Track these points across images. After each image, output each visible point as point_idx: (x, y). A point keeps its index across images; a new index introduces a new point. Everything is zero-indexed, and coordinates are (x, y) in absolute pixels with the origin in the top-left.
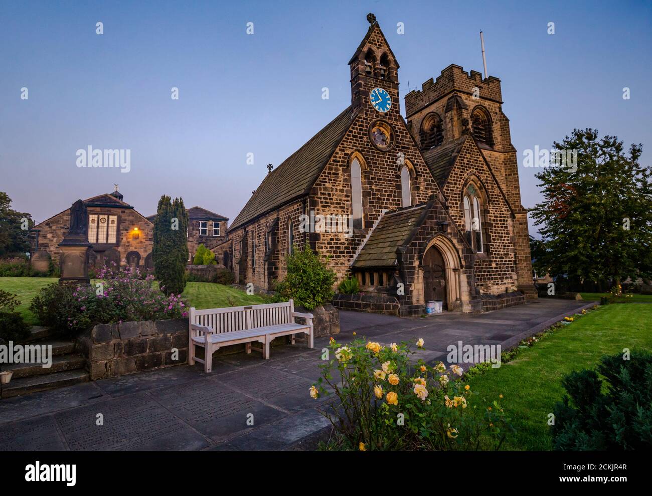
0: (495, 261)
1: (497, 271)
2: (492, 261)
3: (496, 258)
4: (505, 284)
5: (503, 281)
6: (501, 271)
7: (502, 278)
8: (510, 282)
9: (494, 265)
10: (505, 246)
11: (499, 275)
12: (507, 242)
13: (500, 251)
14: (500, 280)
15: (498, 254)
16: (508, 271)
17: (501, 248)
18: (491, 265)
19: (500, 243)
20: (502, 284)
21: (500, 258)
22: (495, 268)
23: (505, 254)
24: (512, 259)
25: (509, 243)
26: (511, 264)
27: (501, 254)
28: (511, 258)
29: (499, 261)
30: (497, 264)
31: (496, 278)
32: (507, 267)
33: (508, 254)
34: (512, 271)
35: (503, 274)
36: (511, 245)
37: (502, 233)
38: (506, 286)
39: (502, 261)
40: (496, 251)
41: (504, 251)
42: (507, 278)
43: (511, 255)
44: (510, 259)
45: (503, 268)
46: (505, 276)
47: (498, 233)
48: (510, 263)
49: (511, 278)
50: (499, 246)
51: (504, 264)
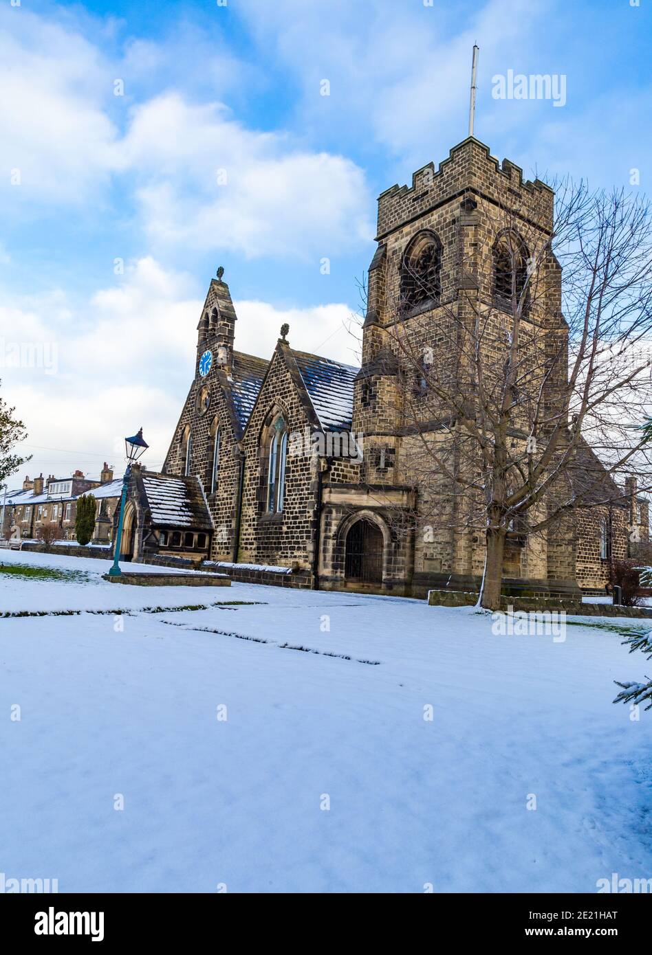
0: (287, 523)
1: (287, 538)
2: (283, 524)
3: (289, 518)
4: (295, 557)
5: (293, 553)
6: (293, 538)
7: (293, 548)
8: (302, 554)
9: (285, 528)
10: (302, 499)
11: (290, 543)
12: (306, 492)
13: (294, 508)
14: (289, 551)
15: (292, 513)
16: (302, 537)
17: (296, 503)
18: (281, 528)
19: (296, 495)
20: (291, 557)
21: (293, 518)
22: (287, 533)
23: (300, 512)
24: (309, 519)
25: (309, 494)
26: (307, 527)
27: (296, 513)
28: (309, 517)
29: (291, 523)
30: (288, 528)
31: (286, 548)
32: (301, 532)
33: (304, 512)
34: (308, 537)
35: (295, 543)
36: (310, 496)
37: (301, 480)
38: (297, 560)
39: (295, 523)
40: (290, 508)
41: (300, 508)
42: (299, 548)
43: (308, 512)
44: (307, 519)
45: (295, 532)
46: (296, 546)
47: (296, 480)
48: (306, 525)
49: (305, 549)
50: (294, 499)
51: (298, 527)
